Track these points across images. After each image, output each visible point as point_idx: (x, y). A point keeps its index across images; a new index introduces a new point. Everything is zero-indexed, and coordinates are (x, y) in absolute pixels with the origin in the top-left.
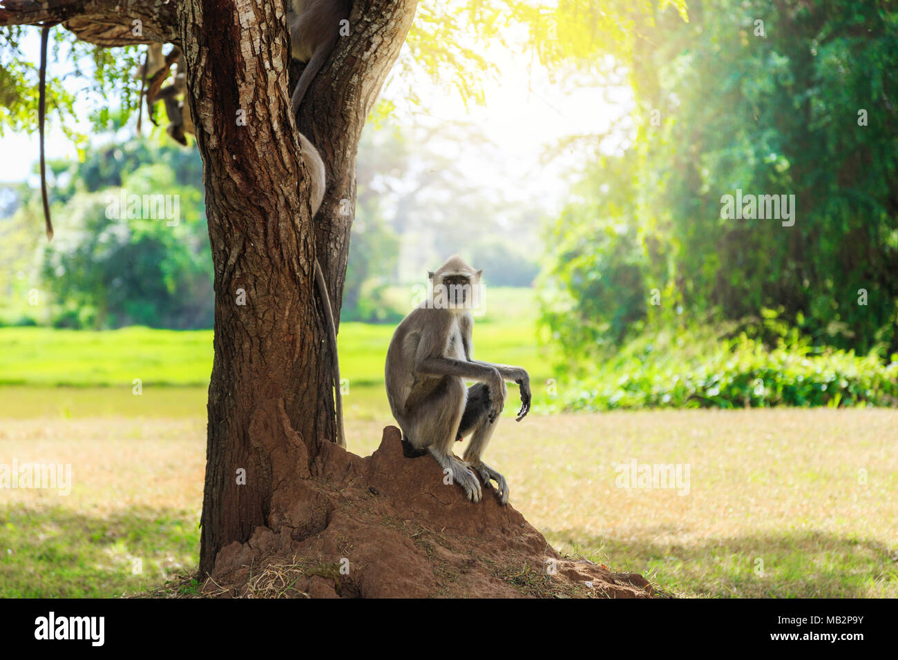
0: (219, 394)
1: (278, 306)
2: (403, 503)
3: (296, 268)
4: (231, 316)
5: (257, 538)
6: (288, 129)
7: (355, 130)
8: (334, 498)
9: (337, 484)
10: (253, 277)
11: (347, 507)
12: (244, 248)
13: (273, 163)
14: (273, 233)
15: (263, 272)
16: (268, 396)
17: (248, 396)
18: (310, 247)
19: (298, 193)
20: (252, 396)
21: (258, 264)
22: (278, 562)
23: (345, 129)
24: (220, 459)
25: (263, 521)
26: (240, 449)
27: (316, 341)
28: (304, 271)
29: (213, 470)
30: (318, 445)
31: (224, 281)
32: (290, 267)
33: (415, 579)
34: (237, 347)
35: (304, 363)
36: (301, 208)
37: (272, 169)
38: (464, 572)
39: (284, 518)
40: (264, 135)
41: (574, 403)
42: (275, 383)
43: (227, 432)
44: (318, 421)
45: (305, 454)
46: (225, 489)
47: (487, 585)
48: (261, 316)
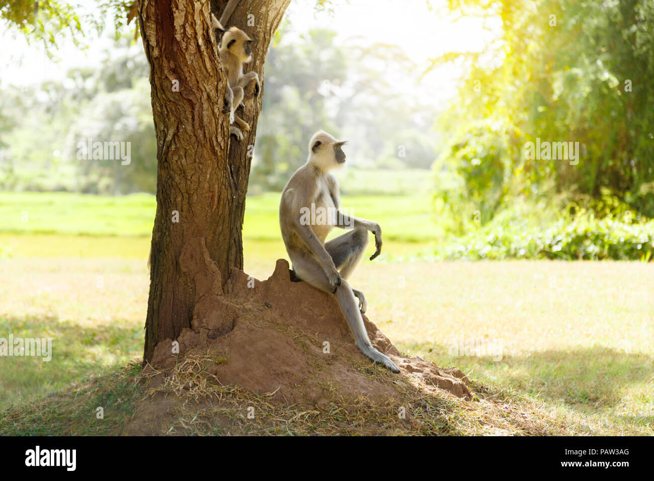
0: (160, 234)
1: (202, 171)
2: (288, 314)
3: (215, 144)
4: (169, 177)
5: (183, 337)
6: (210, 44)
7: (263, 46)
8: (239, 309)
9: (241, 300)
10: (184, 150)
11: (248, 316)
12: (178, 128)
13: (199, 68)
14: (198, 119)
15: (191, 147)
16: (194, 235)
17: (180, 236)
18: (225, 129)
19: (217, 90)
20: (183, 235)
21: (187, 141)
22: (197, 354)
23: (255, 45)
24: (160, 280)
25: (188, 325)
26: (173, 274)
27: (229, 197)
28: (221, 147)
29: (154, 287)
30: (230, 272)
31: (163, 152)
32: (210, 143)
33: (294, 368)
34: (172, 200)
35: (220, 213)
36: (219, 101)
37: (198, 73)
38: (329, 364)
39: (203, 323)
40: (192, 48)
41: (453, 255)
42: (199, 226)
43: (165, 261)
44: (230, 254)
45: (219, 278)
46: (162, 302)
47: (345, 373)
48: (189, 178)
